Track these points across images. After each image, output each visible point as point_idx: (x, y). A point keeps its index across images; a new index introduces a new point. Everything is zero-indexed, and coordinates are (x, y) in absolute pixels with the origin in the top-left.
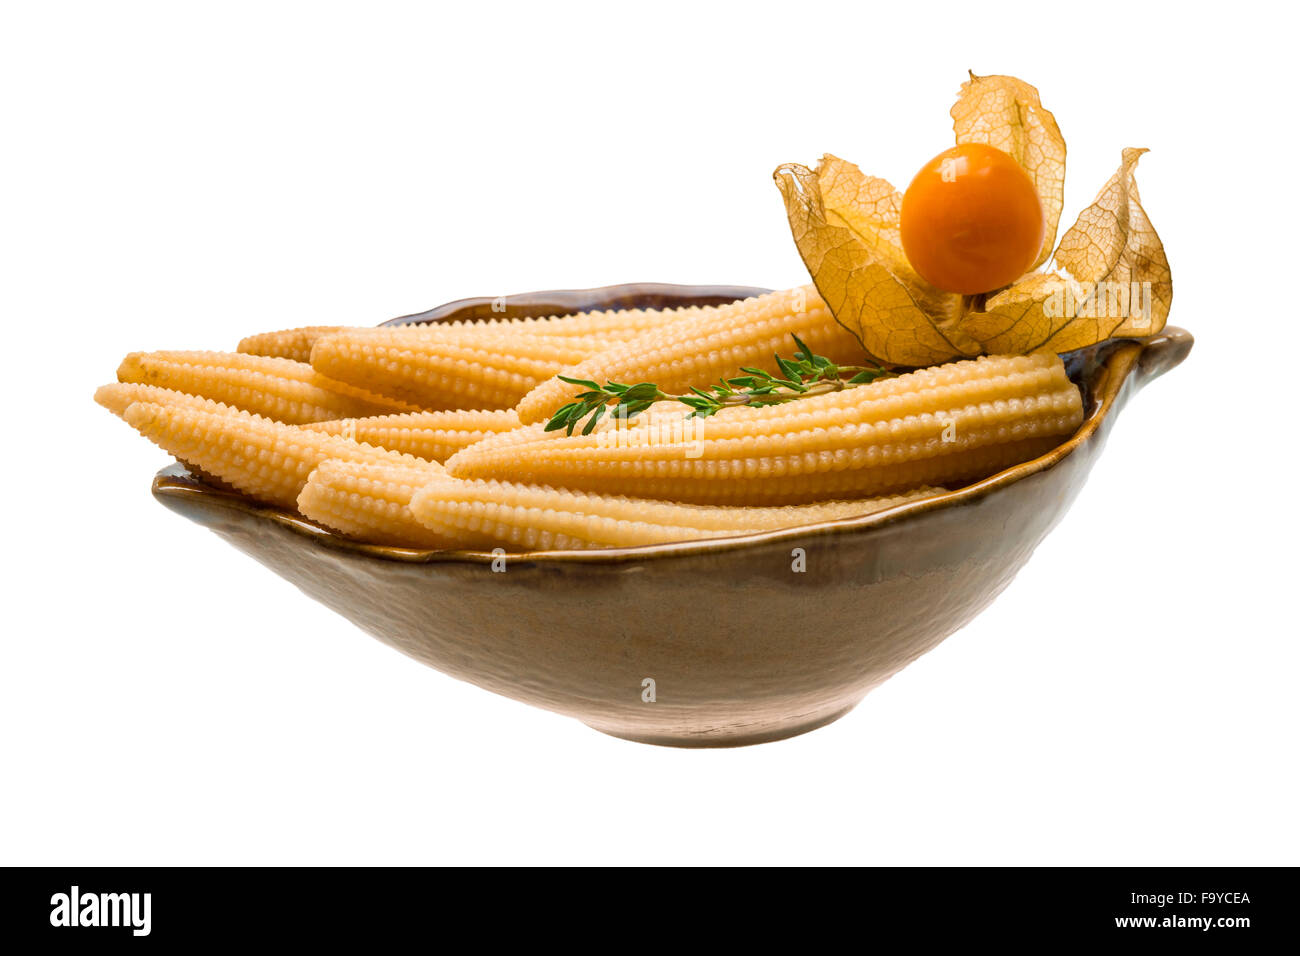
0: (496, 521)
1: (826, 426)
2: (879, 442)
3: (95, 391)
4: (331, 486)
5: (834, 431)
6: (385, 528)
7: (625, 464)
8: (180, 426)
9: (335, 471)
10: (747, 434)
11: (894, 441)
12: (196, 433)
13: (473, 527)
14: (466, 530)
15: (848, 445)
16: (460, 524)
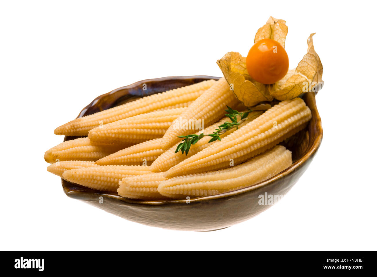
0: (184, 190)
1: (253, 136)
2: (267, 138)
3: (46, 169)
4: (130, 187)
5: (256, 137)
6: (146, 196)
7: (209, 163)
8: (79, 176)
9: (130, 182)
10: (235, 145)
11: (270, 136)
12: (84, 177)
13: (178, 193)
14: (176, 194)
15: (260, 141)
16: (174, 193)
